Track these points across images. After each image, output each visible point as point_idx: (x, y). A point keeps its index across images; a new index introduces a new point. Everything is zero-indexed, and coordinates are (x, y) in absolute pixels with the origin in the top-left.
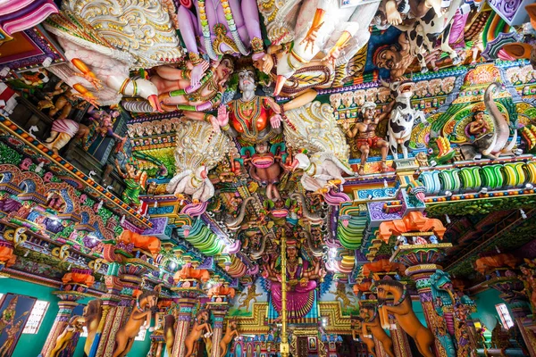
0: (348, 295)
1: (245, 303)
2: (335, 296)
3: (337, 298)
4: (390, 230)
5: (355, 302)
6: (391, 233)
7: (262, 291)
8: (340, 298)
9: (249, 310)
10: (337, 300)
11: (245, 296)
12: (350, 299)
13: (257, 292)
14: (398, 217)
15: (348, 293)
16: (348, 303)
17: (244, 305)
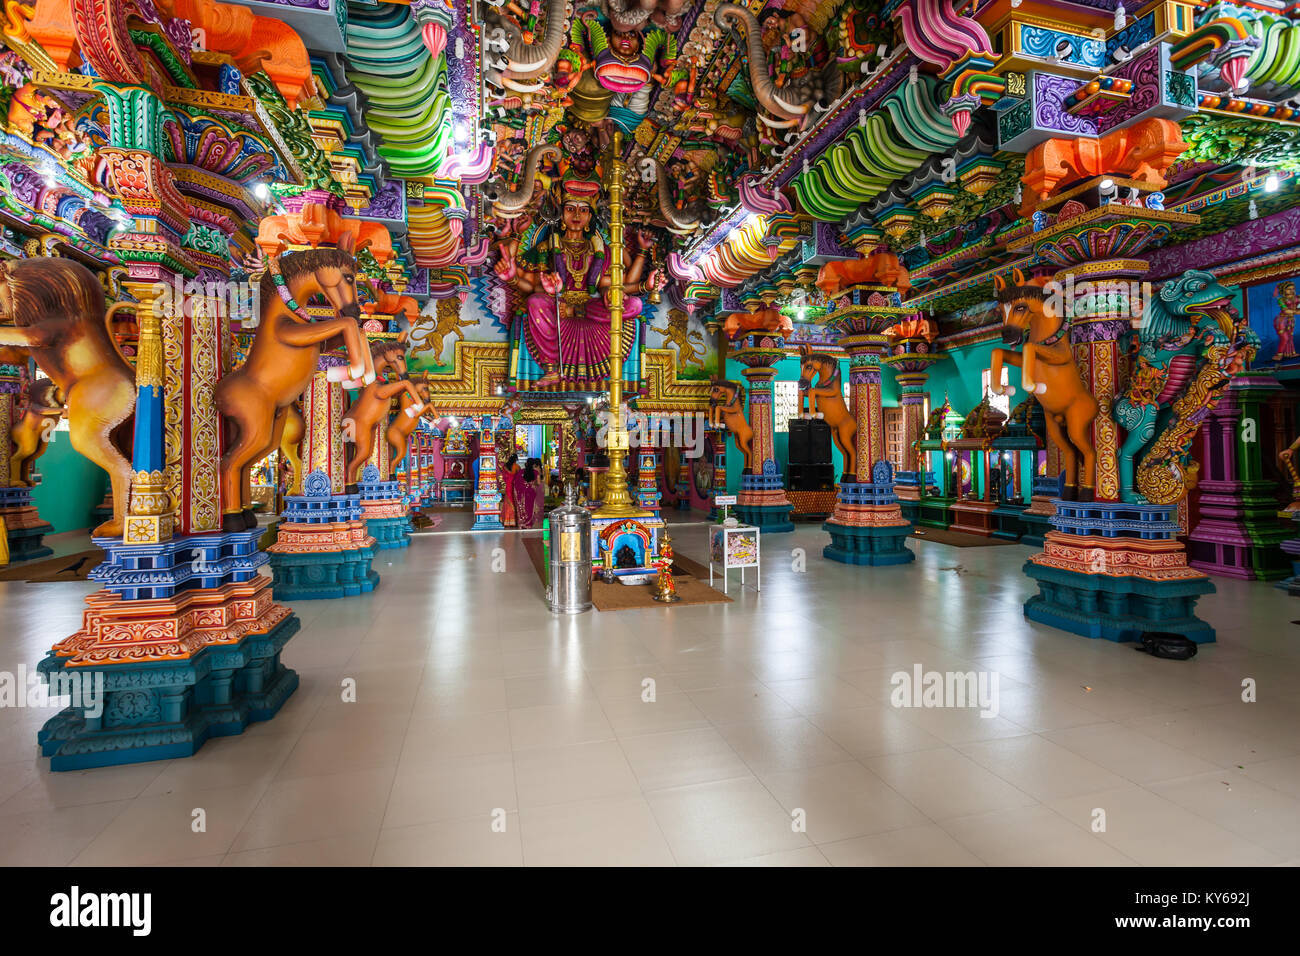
0: (693, 339)
1: (431, 342)
2: (663, 338)
3: (669, 341)
4: (1064, 165)
5: (704, 351)
6: (1065, 171)
7: (480, 315)
8: (672, 344)
9: (445, 357)
10: (666, 347)
11: (428, 325)
12: (694, 347)
13: (465, 314)
14: (1091, 132)
15: (694, 333)
16: (689, 354)
17: (428, 347)
